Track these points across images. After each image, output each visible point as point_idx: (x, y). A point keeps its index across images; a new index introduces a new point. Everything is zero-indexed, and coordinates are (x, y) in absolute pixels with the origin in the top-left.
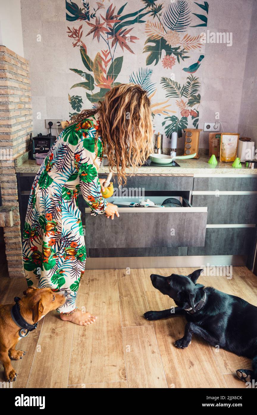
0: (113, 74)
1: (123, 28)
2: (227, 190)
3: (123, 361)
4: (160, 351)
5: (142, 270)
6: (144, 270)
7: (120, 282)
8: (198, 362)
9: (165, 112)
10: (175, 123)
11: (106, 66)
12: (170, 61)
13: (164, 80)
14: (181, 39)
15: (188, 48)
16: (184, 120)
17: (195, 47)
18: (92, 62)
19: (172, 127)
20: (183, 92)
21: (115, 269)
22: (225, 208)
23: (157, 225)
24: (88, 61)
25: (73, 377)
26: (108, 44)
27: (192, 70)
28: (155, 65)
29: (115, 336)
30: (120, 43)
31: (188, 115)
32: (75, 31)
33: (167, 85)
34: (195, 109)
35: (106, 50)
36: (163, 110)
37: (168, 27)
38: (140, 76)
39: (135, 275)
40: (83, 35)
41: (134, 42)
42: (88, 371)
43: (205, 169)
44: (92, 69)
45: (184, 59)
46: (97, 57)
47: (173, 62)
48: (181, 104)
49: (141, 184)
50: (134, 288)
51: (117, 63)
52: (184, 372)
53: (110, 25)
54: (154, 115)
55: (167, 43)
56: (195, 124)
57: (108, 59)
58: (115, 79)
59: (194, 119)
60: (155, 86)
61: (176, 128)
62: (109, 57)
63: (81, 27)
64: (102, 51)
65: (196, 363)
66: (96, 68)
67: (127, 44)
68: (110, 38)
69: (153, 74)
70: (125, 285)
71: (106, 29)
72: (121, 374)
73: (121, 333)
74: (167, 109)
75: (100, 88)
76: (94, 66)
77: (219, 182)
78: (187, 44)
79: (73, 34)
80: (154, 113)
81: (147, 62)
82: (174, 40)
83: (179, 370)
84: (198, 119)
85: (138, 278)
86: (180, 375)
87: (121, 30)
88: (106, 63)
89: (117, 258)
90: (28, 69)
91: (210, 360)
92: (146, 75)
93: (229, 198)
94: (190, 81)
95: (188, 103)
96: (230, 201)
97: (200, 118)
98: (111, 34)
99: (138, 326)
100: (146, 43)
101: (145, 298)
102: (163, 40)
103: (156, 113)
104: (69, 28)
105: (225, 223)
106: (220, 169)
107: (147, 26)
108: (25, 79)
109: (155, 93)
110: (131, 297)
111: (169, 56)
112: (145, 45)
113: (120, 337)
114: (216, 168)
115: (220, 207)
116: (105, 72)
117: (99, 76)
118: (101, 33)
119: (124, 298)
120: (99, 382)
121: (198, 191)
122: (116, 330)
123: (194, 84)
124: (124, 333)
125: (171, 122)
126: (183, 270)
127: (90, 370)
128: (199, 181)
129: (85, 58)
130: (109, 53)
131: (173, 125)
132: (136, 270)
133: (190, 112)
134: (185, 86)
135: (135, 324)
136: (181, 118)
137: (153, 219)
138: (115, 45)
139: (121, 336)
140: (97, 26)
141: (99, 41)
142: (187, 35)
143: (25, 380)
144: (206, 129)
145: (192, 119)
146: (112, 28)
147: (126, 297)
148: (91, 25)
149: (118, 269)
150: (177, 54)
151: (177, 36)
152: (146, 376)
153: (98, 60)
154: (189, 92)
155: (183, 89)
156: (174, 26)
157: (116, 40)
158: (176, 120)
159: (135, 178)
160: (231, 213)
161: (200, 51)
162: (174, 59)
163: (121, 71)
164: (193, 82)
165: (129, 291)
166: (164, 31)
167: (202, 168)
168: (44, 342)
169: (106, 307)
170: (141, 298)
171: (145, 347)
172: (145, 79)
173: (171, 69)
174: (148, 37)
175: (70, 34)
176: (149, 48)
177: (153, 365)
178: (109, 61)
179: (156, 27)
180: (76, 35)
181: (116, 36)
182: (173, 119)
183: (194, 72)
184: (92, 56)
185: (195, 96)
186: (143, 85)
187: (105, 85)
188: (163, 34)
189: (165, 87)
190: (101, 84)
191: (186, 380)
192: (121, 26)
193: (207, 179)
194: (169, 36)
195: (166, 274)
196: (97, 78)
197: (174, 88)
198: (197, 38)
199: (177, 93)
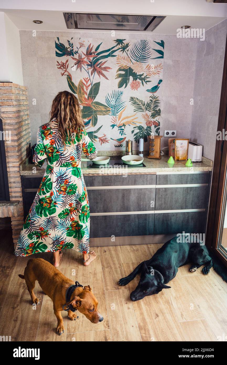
0: (92, 95)
1: (100, 61)
2: (182, 184)
3: (107, 315)
4: (134, 307)
5: (119, 247)
6: (120, 247)
7: (102, 257)
8: (161, 314)
9: (134, 123)
10: (141, 131)
11: (87, 90)
12: (136, 85)
13: (132, 99)
14: (144, 68)
15: (150, 74)
16: (148, 129)
17: (155, 74)
18: (76, 87)
19: (140, 134)
20: (147, 107)
21: (98, 247)
22: (181, 197)
23: (123, 197)
24: (73, 86)
25: (70, 328)
26: (88, 73)
27: (153, 91)
28: (125, 88)
29: (100, 298)
30: (97, 72)
31: (152, 125)
32: (62, 64)
33: (135, 103)
34: (156, 120)
35: (87, 78)
36: (132, 122)
37: (134, 59)
38: (113, 96)
39: (114, 251)
40: (68, 67)
41: (108, 71)
42: (81, 323)
43: (165, 168)
44: (76, 92)
45: (147, 83)
46: (80, 83)
47: (139, 85)
48: (146, 116)
49: (116, 181)
50: (113, 261)
51: (96, 87)
52: (151, 322)
53: (90, 59)
54: (125, 125)
55: (134, 71)
56: (157, 131)
57: (88, 84)
58: (94, 99)
59: (156, 128)
60: (126, 104)
61: (143, 135)
62: (89, 83)
63: (67, 61)
64: (84, 78)
65: (160, 315)
66: (79, 91)
67: (103, 73)
68: (90, 69)
69: (123, 95)
70: (106, 259)
71: (86, 62)
72: (105, 325)
73: (104, 295)
74: (135, 120)
75: (83, 106)
76: (78, 89)
77: (175, 178)
78: (149, 71)
79: (61, 66)
80: (125, 124)
81: (118, 86)
82: (138, 69)
83: (148, 320)
84: (159, 128)
85: (116, 253)
86: (148, 323)
87: (98, 63)
88: (87, 87)
89: (99, 238)
90: (27, 93)
91: (171, 312)
92: (118, 96)
93: (184, 190)
94: (152, 99)
95: (151, 116)
96: (185, 192)
97: (161, 126)
98: (91, 65)
99: (117, 289)
100: (117, 71)
101: (122, 268)
102: (131, 70)
103: (127, 124)
104: (58, 62)
105: (182, 209)
106: (176, 168)
107: (118, 59)
108: (25, 102)
109: (125, 108)
110: (111, 268)
111: (136, 80)
112: (117, 73)
113: (103, 298)
114: (173, 167)
115: (177, 196)
116: (86, 94)
117: (82, 97)
118: (83, 65)
119: (106, 269)
120: (89, 331)
121: (160, 185)
122: (101, 293)
123: (155, 102)
124: (107, 296)
125: (138, 131)
126: (151, 246)
127: (83, 322)
128: (160, 177)
129: (71, 84)
130: (89, 80)
131: (140, 133)
132: (115, 247)
133: (153, 123)
134: (148, 103)
135: (114, 289)
136: (146, 127)
137: (121, 193)
138: (93, 74)
139: (105, 298)
140: (79, 60)
141: (81, 71)
142: (149, 65)
143: (35, 331)
144: (166, 135)
145: (155, 128)
146: (91, 61)
147: (107, 268)
148: (75, 59)
149: (100, 247)
150: (141, 79)
151: (141, 66)
152: (123, 325)
153: (81, 85)
154: (152, 107)
155: (147, 105)
156: (138, 58)
157: (95, 70)
158: (143, 129)
159: (112, 177)
160: (186, 201)
161: (159, 76)
162: (139, 83)
163: (99, 93)
164: (155, 100)
165: (109, 263)
166: (131, 63)
167: (162, 167)
168: (47, 304)
169: (92, 277)
170: (119, 269)
171: (122, 304)
172: (117, 99)
173: (137, 90)
174: (119, 67)
175: (59, 66)
176: (120, 76)
177: (128, 317)
178: (89, 85)
179: (125, 59)
180: (63, 67)
181: (94, 67)
182: (140, 128)
183: (155, 93)
184: (76, 82)
185: (157, 110)
186: (116, 103)
187: (86, 104)
188: (130, 65)
189: (133, 104)
190: (83, 103)
191: (153, 327)
192: (98, 60)
193: (167, 175)
194: (135, 66)
195: (138, 249)
196: (80, 98)
197: (140, 105)
198: (156, 67)
199: (142, 108)
